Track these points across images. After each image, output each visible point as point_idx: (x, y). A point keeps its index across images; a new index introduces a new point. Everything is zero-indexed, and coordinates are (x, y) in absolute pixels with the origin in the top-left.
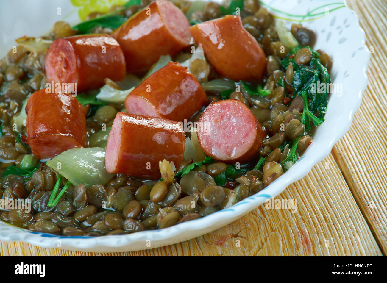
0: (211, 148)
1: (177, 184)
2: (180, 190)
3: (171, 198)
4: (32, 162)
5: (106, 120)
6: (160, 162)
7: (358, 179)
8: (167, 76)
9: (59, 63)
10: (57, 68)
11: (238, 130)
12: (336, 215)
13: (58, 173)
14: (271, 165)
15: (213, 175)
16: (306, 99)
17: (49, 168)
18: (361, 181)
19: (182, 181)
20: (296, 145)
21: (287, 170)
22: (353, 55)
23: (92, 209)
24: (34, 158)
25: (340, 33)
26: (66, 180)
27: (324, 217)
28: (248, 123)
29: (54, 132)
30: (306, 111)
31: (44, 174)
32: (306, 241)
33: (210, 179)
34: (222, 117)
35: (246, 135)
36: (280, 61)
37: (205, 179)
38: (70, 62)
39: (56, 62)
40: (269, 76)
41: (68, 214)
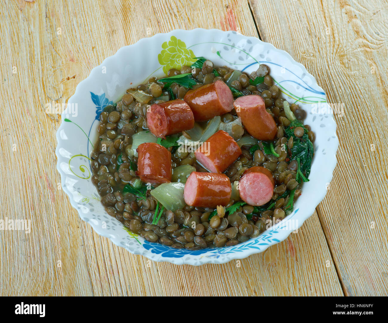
0: (246, 198)
1: (226, 219)
2: (228, 223)
3: (222, 227)
4: (140, 184)
5: (182, 157)
6: (218, 206)
7: (322, 208)
8: (221, 142)
9: (156, 120)
10: (155, 122)
11: (262, 191)
12: (309, 232)
13: (157, 201)
14: (278, 211)
15: (246, 215)
16: (299, 163)
17: (153, 197)
18: (324, 210)
19: (229, 217)
20: (293, 196)
21: (287, 215)
22: (329, 140)
23: (176, 226)
24: (141, 182)
25: (322, 120)
26: (162, 205)
27: (302, 232)
28: (269, 187)
29: (156, 175)
30: (299, 171)
31: (149, 201)
32: (292, 248)
33: (244, 217)
34: (254, 182)
35: (267, 194)
36: (285, 129)
37: (242, 217)
38: (163, 123)
39: (154, 119)
40: (278, 139)
41: (163, 227)
